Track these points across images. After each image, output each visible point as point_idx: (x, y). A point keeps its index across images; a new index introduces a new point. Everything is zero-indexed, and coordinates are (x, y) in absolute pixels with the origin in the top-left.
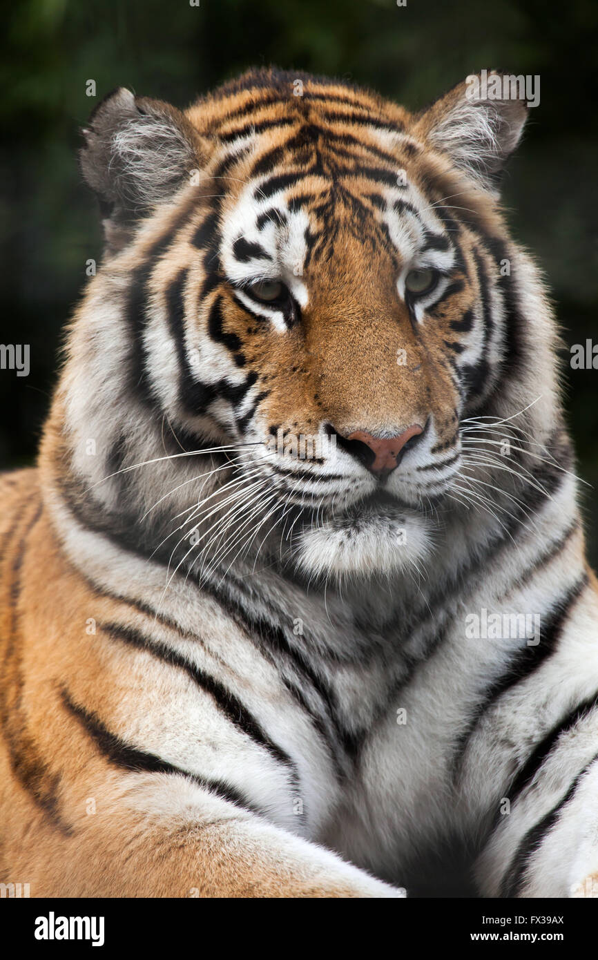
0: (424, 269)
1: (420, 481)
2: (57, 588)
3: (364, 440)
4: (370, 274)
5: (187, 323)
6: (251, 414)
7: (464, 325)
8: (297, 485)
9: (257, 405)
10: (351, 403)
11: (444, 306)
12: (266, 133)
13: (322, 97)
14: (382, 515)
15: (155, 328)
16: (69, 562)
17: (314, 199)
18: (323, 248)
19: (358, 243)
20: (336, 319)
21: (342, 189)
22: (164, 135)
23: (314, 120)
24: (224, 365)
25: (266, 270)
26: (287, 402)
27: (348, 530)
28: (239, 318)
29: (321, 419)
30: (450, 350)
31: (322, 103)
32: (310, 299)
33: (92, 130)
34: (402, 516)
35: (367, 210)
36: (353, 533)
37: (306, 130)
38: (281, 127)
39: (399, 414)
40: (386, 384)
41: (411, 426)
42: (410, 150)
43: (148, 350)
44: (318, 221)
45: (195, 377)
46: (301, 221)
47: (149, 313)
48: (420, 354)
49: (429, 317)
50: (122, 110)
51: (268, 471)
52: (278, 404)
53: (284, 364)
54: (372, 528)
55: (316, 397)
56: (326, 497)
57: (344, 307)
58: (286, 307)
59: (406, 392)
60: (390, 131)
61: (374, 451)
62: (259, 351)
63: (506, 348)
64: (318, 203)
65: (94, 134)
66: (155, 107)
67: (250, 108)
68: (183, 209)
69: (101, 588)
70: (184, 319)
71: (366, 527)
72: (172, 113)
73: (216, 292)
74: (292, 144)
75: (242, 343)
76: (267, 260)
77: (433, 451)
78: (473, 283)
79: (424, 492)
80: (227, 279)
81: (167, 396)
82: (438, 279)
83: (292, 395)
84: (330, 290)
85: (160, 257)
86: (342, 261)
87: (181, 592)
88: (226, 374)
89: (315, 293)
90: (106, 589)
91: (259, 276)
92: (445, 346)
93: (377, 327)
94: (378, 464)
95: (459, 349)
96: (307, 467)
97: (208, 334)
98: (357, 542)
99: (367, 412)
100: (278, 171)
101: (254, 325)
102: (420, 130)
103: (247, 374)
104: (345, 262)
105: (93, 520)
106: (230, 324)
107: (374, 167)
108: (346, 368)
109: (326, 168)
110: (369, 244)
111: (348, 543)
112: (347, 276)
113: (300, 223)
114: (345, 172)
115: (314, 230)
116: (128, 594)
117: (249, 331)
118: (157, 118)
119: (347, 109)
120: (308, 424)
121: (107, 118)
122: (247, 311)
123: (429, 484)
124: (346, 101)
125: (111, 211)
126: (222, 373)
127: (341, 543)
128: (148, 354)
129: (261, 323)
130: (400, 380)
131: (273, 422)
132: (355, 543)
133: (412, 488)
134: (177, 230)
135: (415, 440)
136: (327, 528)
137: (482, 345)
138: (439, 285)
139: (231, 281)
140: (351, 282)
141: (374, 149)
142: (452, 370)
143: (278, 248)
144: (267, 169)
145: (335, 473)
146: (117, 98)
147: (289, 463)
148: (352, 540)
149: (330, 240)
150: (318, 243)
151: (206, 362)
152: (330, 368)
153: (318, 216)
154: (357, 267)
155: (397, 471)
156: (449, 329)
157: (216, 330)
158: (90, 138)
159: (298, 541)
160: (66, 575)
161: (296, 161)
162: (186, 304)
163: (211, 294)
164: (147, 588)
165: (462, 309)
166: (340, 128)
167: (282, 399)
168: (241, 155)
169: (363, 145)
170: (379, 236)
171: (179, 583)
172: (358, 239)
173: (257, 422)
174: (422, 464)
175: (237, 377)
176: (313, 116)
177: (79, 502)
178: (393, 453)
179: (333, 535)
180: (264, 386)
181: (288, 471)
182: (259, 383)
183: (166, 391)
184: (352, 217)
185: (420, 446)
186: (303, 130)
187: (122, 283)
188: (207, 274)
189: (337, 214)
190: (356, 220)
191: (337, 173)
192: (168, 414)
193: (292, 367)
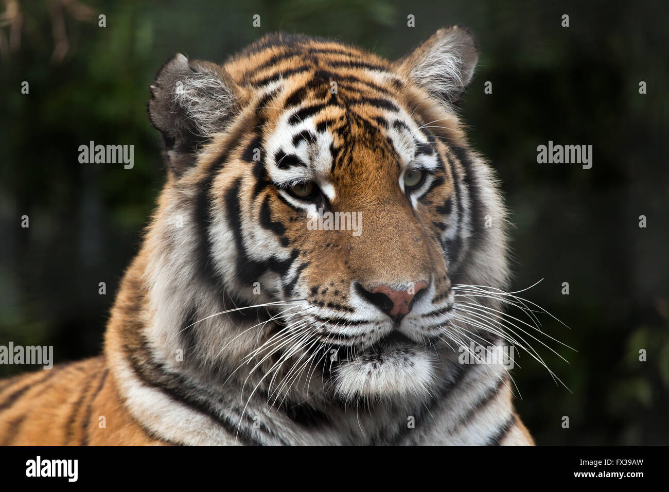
0: (417, 169)
1: (424, 325)
2: (118, 436)
3: (385, 292)
4: (381, 173)
5: (243, 216)
6: (295, 281)
7: (445, 209)
8: (335, 329)
9: (299, 273)
10: (374, 265)
11: (431, 195)
12: (291, 78)
13: (324, 51)
14: (399, 350)
15: (217, 224)
16: (130, 414)
17: (336, 122)
18: (344, 157)
19: (371, 152)
20: (357, 207)
21: (354, 114)
22: (212, 86)
23: (323, 67)
24: (273, 246)
25: (302, 175)
26: (323, 269)
27: (374, 362)
28: (283, 211)
29: (351, 279)
30: (437, 229)
31: (325, 55)
32: (336, 193)
33: (158, 85)
34: (413, 350)
35: (375, 129)
36: (378, 364)
37: (319, 74)
38: (301, 73)
39: (409, 273)
40: (399, 251)
41: (419, 281)
42: (398, 84)
43: (212, 241)
44: (339, 138)
45: (249, 257)
46: (326, 139)
47: (212, 213)
48: (420, 229)
49: (421, 204)
50: (179, 71)
51: (311, 320)
52: (316, 271)
53: (320, 241)
54: (392, 360)
55: (346, 263)
56: (356, 337)
57: (363, 198)
58: (317, 200)
59: (414, 257)
60: (381, 72)
61: (393, 301)
62: (299, 233)
63: (471, 227)
64: (339, 125)
65: (159, 88)
66: (204, 67)
67: (274, 61)
68: (232, 136)
69: (154, 434)
70: (240, 214)
71: (388, 360)
72: (216, 70)
73: (265, 193)
74: (311, 85)
75: (286, 229)
76: (303, 167)
77: (434, 301)
78: (449, 179)
79: (426, 333)
80: (272, 183)
81: (227, 273)
82: (426, 176)
83: (327, 264)
84: (352, 186)
85: (218, 171)
86: (359, 165)
87: (214, 435)
88: (275, 252)
89: (340, 189)
90: (157, 435)
91: (297, 179)
92: (433, 225)
93: (388, 211)
94: (395, 311)
95: (443, 227)
96: (341, 314)
97: (259, 224)
98: (381, 371)
99: (387, 272)
100: (305, 104)
101: (294, 215)
102: (403, 70)
103: (291, 251)
104: (362, 165)
105: (151, 378)
106: (277, 215)
107: (374, 97)
108: (368, 241)
109: (339, 100)
110: (379, 152)
111: (375, 372)
112: (364, 175)
113: (326, 140)
114: (354, 102)
115: (337, 144)
116: (174, 438)
117: (291, 219)
118: (207, 74)
119: (344, 58)
120: (342, 283)
121: (169, 77)
122: (289, 205)
123: (429, 327)
124: (342, 53)
125: (173, 144)
126: (271, 252)
127: (369, 372)
128: (212, 244)
129: (300, 213)
130: (408, 248)
131: (314, 284)
132: (379, 372)
133: (418, 329)
134: (230, 151)
135: (421, 293)
136: (358, 361)
137: (457, 225)
138: (427, 180)
139: (276, 184)
140: (367, 179)
141: (372, 85)
142: (439, 244)
143: (311, 159)
144: (297, 103)
145: (362, 319)
146: (175, 61)
147: (327, 313)
148: (377, 370)
149: (349, 151)
150: (341, 154)
151: (259, 244)
152: (356, 242)
153: (339, 135)
154: (371, 169)
155: (408, 316)
156: (436, 212)
157: (266, 220)
158: (156, 92)
159: (336, 373)
160: (127, 425)
161: (318, 96)
162: (242, 203)
163: (261, 194)
164: (189, 433)
165: (444, 198)
166: (343, 71)
167: (320, 267)
168: (274, 94)
169: (363, 82)
170: (386, 146)
171: (213, 428)
172: (370, 149)
173: (300, 286)
174: (426, 312)
175: (283, 254)
176: (321, 64)
177: (141, 363)
178: (406, 302)
179: (363, 366)
180: (304, 259)
181: (327, 319)
182: (300, 256)
183: (226, 269)
184: (364, 134)
185: (424, 298)
186: (316, 74)
187: (190, 193)
188: (257, 180)
189: (353, 132)
190: (367, 135)
191: (348, 103)
192: (228, 287)
193: (327, 243)
